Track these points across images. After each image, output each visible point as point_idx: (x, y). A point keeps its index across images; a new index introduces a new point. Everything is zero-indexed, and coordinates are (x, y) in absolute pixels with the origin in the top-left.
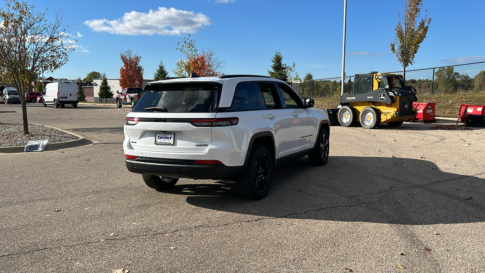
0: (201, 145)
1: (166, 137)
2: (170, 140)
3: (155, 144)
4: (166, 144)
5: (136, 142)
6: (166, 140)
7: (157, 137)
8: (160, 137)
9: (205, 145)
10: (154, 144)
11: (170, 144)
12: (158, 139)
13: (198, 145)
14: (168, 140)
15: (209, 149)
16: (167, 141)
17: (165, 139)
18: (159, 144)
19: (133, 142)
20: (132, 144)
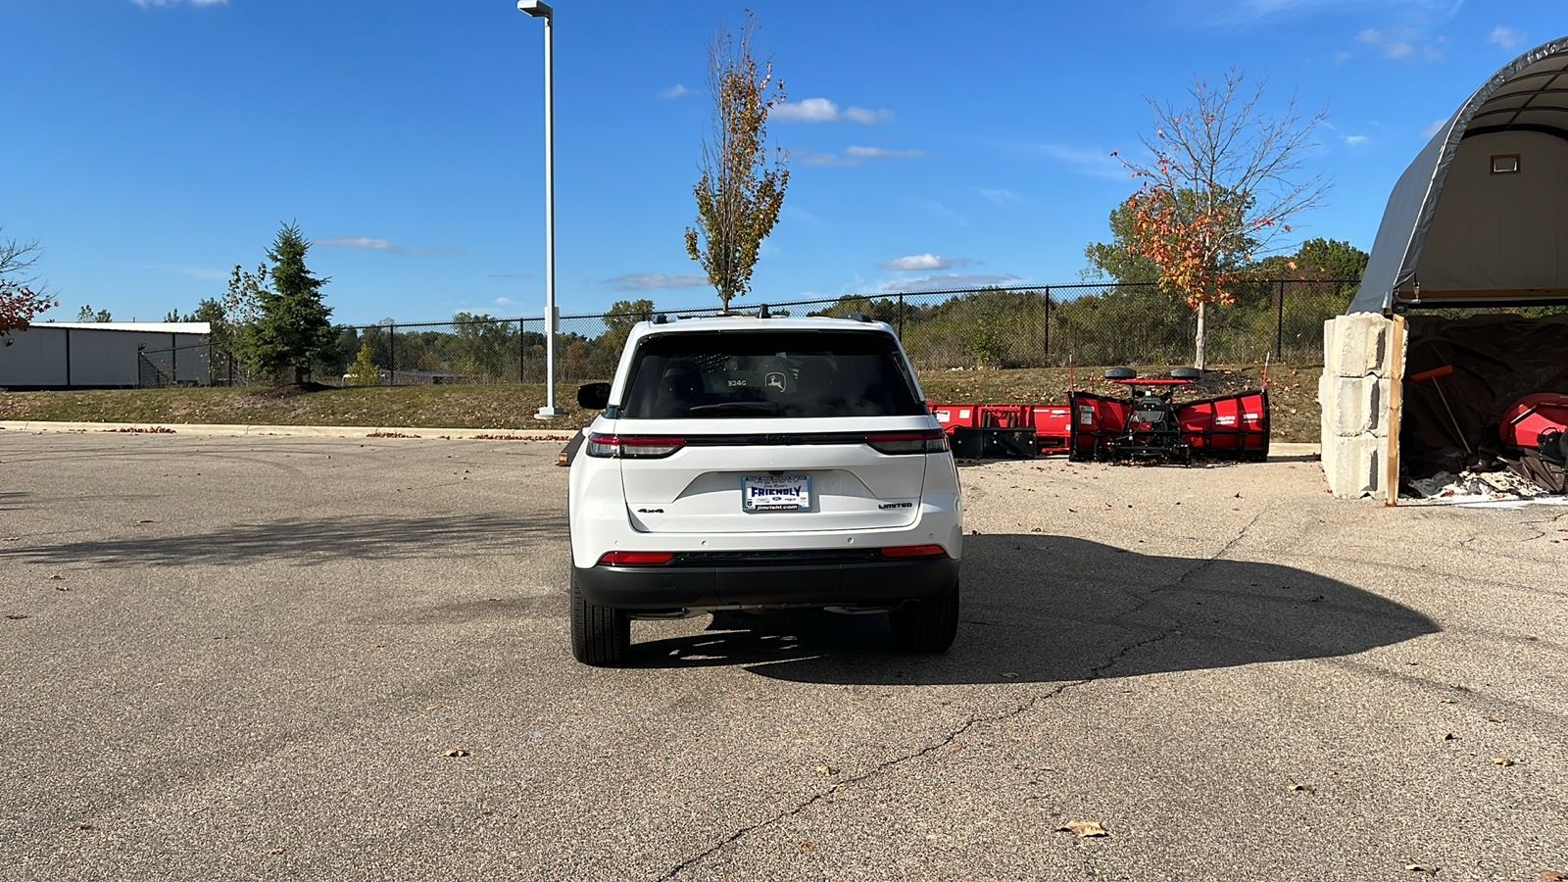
0: (894, 506)
1: (779, 489)
2: (795, 497)
3: (745, 509)
4: (784, 509)
5: (661, 511)
6: (783, 496)
7: (749, 491)
8: (760, 490)
9: (904, 505)
10: (740, 512)
11: (798, 509)
12: (753, 495)
13: (886, 506)
14: (789, 496)
15: (924, 515)
16: (784, 499)
17: (779, 495)
18: (757, 510)
19: (645, 511)
20: (640, 516)
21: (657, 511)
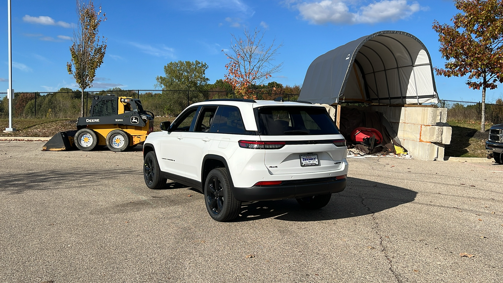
1: (310, 158)
2: (314, 161)
3: (302, 166)
4: (312, 165)
5: (277, 167)
7: (302, 159)
8: (305, 159)
9: (339, 163)
10: (300, 167)
11: (316, 165)
12: (303, 161)
13: (336, 163)
14: (313, 161)
15: (345, 165)
16: (312, 162)
17: (310, 161)
18: (304, 166)
19: (271, 167)
20: (270, 169)
21: (275, 167)
